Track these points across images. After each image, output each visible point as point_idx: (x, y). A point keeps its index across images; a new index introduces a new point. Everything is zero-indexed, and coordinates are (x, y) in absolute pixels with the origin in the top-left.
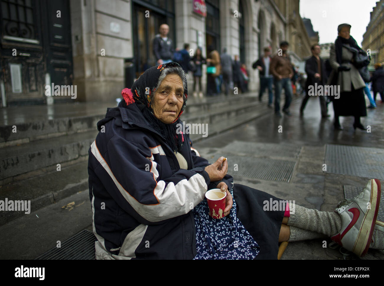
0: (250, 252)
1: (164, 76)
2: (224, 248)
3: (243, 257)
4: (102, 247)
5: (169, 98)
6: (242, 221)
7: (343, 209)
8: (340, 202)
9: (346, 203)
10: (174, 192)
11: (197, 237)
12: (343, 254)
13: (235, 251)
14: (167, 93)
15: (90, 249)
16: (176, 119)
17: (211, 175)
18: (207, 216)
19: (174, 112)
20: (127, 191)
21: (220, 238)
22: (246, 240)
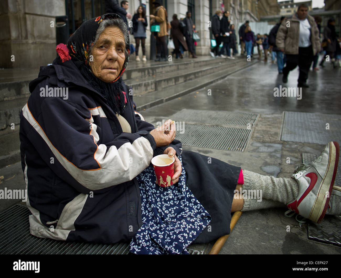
0: (200, 222)
1: (102, 28)
2: (172, 218)
3: (193, 227)
4: (37, 221)
5: (108, 54)
6: (192, 190)
7: (300, 174)
8: (297, 167)
9: (304, 168)
10: (116, 156)
11: (143, 207)
12: (299, 221)
13: (184, 220)
14: (106, 48)
15: (23, 224)
16: (117, 78)
17: (158, 139)
18: (153, 185)
19: (115, 69)
20: (65, 156)
21: (167, 208)
22: (195, 210)
